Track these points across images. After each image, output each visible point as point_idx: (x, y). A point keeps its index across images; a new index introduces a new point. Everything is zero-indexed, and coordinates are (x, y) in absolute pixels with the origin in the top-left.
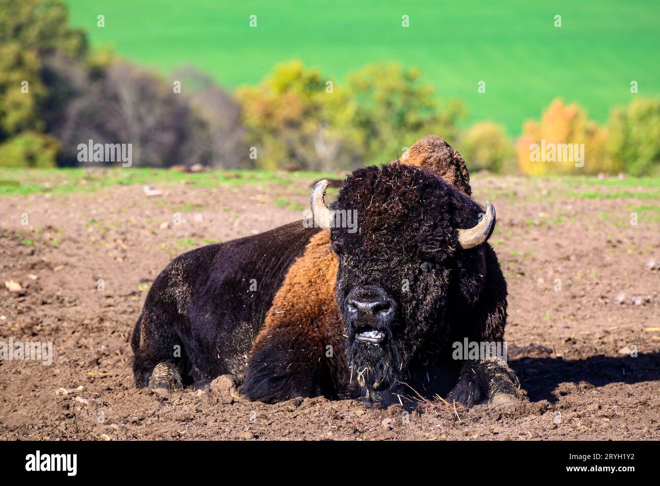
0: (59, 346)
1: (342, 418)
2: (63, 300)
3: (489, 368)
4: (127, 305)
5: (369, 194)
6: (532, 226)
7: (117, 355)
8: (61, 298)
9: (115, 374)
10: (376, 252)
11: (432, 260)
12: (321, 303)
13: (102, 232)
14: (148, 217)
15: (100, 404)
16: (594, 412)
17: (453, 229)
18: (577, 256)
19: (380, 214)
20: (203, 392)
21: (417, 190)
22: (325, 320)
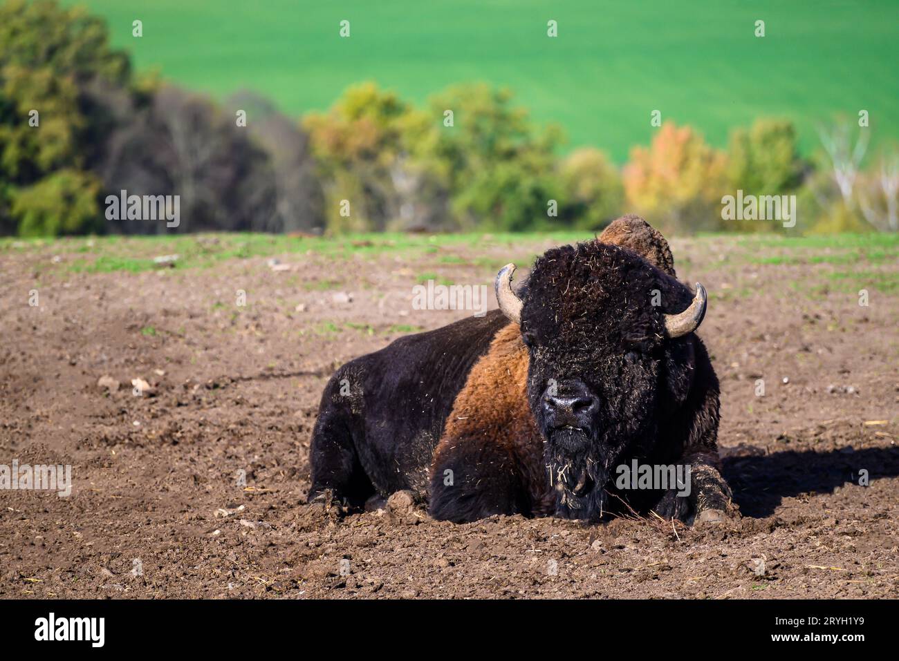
0: (206, 456)
1: (545, 540)
2: (200, 400)
3: (698, 478)
4: (273, 405)
5: (565, 277)
6: (716, 300)
7: (274, 466)
8: (197, 398)
9: (276, 490)
10: (576, 342)
11: (637, 350)
12: (509, 407)
13: (231, 317)
14: (280, 297)
15: (268, 528)
16: (832, 528)
17: (660, 314)
18: (772, 334)
19: (578, 299)
20: (384, 512)
21: (619, 270)
22: (515, 427)
